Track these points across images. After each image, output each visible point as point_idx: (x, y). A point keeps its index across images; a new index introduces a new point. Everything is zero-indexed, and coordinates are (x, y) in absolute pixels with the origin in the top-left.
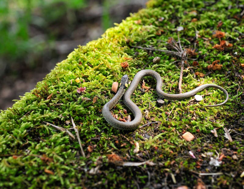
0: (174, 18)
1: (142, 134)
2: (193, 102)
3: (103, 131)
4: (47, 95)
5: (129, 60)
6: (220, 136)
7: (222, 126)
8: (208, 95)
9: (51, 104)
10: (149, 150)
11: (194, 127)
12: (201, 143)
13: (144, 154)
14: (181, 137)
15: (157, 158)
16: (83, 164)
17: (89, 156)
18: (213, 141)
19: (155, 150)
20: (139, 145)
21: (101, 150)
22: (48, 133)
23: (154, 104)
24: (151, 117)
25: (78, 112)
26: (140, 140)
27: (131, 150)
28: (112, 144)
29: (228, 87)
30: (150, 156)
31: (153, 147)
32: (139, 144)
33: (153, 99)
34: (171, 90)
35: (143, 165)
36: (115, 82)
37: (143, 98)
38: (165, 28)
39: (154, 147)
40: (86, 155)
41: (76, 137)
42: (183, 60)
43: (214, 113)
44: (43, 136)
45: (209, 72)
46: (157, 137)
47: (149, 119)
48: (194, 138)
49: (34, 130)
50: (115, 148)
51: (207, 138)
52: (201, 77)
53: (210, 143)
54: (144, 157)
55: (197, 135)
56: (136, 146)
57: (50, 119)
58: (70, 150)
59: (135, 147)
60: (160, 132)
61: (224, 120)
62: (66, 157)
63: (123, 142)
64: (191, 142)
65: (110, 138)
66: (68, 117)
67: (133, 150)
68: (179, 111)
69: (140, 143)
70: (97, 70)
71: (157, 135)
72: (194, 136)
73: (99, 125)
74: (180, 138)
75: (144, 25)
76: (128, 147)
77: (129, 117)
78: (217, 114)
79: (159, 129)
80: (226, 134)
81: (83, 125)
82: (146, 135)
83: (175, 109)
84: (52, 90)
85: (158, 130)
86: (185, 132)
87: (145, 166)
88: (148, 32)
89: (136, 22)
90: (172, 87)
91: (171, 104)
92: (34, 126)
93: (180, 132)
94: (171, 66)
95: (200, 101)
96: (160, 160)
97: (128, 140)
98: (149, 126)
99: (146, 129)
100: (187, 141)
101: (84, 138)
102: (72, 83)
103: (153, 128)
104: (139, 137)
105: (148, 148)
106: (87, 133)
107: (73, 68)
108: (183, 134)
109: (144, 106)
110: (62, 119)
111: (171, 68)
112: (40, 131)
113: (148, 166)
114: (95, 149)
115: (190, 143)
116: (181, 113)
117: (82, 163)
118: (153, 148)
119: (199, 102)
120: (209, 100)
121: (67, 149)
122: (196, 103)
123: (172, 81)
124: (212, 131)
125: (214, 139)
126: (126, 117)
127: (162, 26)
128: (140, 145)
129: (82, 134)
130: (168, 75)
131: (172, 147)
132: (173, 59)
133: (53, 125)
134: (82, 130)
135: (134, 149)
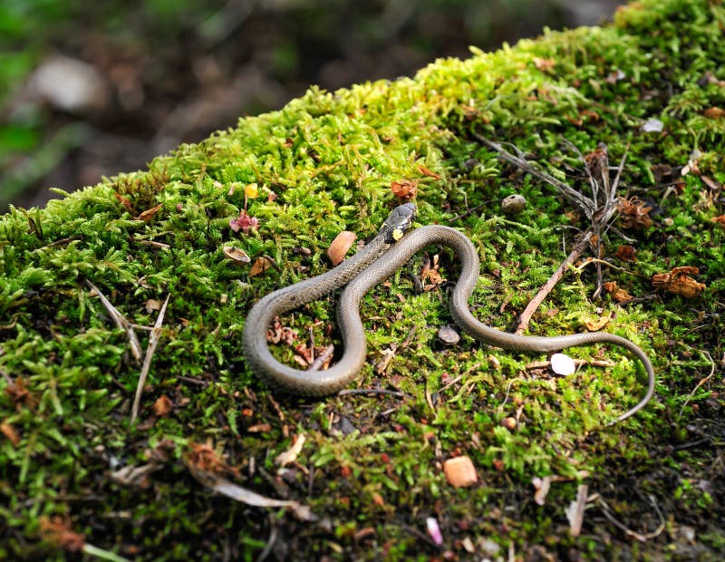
0: (659, 87)
1: (335, 414)
2: (541, 371)
3: (232, 366)
4: (148, 204)
5: (428, 179)
6: (554, 504)
7: (581, 475)
8: (597, 366)
9: (138, 236)
10: (322, 468)
11: (493, 449)
12: (484, 506)
13: (298, 475)
14: (438, 465)
15: (330, 501)
16: (119, 443)
17: (147, 425)
18: (526, 512)
19: (340, 475)
20: (304, 445)
21: (194, 421)
22: (81, 317)
23: (425, 336)
24: (396, 372)
25: (191, 287)
26: (316, 430)
27: (273, 452)
28: (232, 415)
29: (679, 362)
30: (315, 488)
31: (336, 466)
32: (307, 440)
33: (436, 321)
34: (502, 310)
35: (277, 509)
36: (348, 233)
37: (407, 306)
38: (612, 108)
39: (341, 468)
40: (143, 418)
41: (144, 356)
42: (592, 230)
43: (583, 428)
44: (62, 321)
45: (651, 294)
46: (370, 439)
47: (385, 377)
48: (474, 483)
49: (50, 295)
50: (234, 428)
51: (513, 496)
52: (616, 301)
53: (511, 515)
54: (296, 485)
55: (491, 476)
56: (293, 444)
57: (111, 279)
58: (104, 391)
59: (288, 447)
60: (390, 426)
61: (602, 459)
62: (82, 406)
63: (264, 420)
64: (461, 490)
65: (237, 394)
66: (160, 291)
67: (279, 453)
68: (484, 383)
69: (311, 439)
70: (325, 176)
71: (375, 434)
72: (478, 478)
73: (228, 344)
74: (434, 466)
75: (555, 78)
76: (272, 439)
77: (329, 351)
78: (589, 432)
79: (393, 416)
80: (574, 505)
81: (184, 330)
82: (345, 421)
83: (474, 373)
84: (172, 193)
85: (388, 420)
86: (458, 455)
87: (281, 514)
88: (551, 106)
89: (539, 61)
90: (510, 303)
91: (472, 355)
92: (54, 284)
93: (443, 450)
94: (546, 236)
95: (563, 377)
96: (333, 513)
97: (282, 418)
98: (373, 397)
99: (359, 404)
100: (450, 485)
101: (164, 368)
102: (231, 193)
103: (378, 408)
104: (319, 422)
105: (318, 463)
106: (182, 356)
107: (265, 148)
108: (451, 457)
109: (393, 333)
110: (137, 292)
111: (543, 242)
112: (65, 304)
113: (290, 515)
114: (177, 412)
115: (453, 494)
116: (483, 392)
117: (116, 440)
118: (336, 470)
119: (558, 376)
120: (592, 381)
121: (100, 385)
122: (547, 379)
123: (522, 285)
124: (536, 482)
125: (530, 507)
126: (320, 347)
127: (607, 101)
128: (306, 446)
129: (164, 354)
130: (521, 261)
131: (393, 486)
132: (567, 217)
133: (105, 300)
134: (174, 342)
135: (285, 450)
